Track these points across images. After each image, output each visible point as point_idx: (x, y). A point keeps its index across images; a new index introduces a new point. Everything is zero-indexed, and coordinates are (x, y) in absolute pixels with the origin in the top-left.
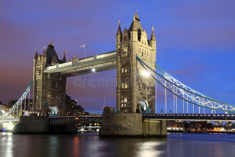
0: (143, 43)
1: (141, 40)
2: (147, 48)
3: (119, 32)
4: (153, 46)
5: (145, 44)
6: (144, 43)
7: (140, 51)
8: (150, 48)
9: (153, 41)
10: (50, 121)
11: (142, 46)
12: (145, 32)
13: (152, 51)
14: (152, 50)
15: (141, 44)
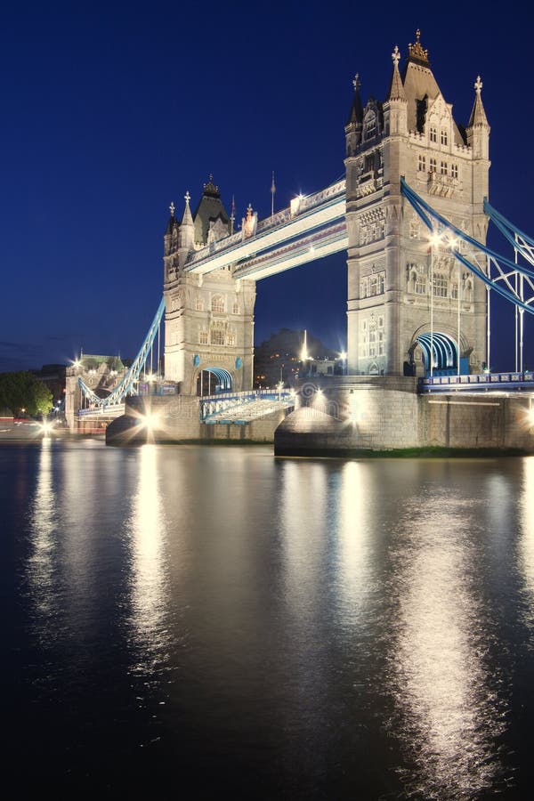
0: (433, 138)
1: (427, 127)
2: (451, 155)
3: (354, 113)
4: (476, 145)
5: (444, 141)
6: (439, 139)
7: (421, 168)
8: (465, 155)
9: (478, 128)
10: (202, 409)
11: (428, 148)
12: (443, 101)
13: (475, 163)
14: (473, 160)
15: (425, 141)
